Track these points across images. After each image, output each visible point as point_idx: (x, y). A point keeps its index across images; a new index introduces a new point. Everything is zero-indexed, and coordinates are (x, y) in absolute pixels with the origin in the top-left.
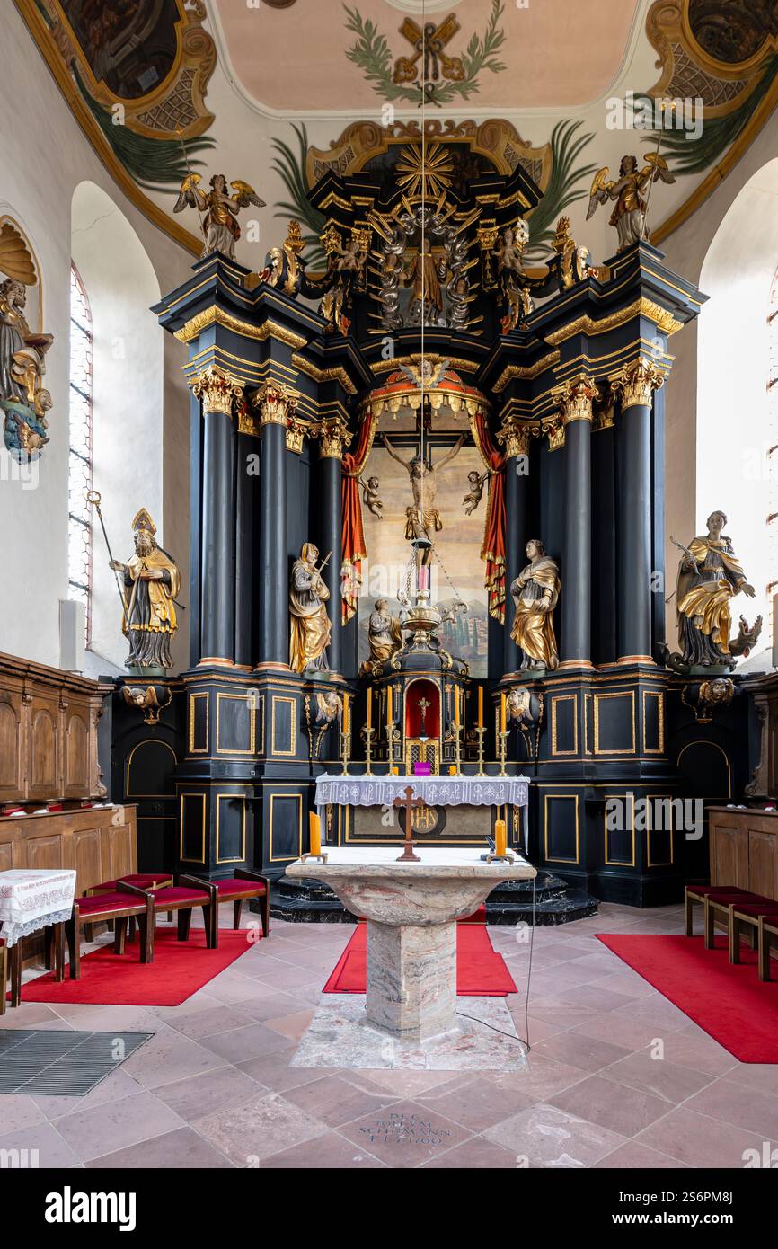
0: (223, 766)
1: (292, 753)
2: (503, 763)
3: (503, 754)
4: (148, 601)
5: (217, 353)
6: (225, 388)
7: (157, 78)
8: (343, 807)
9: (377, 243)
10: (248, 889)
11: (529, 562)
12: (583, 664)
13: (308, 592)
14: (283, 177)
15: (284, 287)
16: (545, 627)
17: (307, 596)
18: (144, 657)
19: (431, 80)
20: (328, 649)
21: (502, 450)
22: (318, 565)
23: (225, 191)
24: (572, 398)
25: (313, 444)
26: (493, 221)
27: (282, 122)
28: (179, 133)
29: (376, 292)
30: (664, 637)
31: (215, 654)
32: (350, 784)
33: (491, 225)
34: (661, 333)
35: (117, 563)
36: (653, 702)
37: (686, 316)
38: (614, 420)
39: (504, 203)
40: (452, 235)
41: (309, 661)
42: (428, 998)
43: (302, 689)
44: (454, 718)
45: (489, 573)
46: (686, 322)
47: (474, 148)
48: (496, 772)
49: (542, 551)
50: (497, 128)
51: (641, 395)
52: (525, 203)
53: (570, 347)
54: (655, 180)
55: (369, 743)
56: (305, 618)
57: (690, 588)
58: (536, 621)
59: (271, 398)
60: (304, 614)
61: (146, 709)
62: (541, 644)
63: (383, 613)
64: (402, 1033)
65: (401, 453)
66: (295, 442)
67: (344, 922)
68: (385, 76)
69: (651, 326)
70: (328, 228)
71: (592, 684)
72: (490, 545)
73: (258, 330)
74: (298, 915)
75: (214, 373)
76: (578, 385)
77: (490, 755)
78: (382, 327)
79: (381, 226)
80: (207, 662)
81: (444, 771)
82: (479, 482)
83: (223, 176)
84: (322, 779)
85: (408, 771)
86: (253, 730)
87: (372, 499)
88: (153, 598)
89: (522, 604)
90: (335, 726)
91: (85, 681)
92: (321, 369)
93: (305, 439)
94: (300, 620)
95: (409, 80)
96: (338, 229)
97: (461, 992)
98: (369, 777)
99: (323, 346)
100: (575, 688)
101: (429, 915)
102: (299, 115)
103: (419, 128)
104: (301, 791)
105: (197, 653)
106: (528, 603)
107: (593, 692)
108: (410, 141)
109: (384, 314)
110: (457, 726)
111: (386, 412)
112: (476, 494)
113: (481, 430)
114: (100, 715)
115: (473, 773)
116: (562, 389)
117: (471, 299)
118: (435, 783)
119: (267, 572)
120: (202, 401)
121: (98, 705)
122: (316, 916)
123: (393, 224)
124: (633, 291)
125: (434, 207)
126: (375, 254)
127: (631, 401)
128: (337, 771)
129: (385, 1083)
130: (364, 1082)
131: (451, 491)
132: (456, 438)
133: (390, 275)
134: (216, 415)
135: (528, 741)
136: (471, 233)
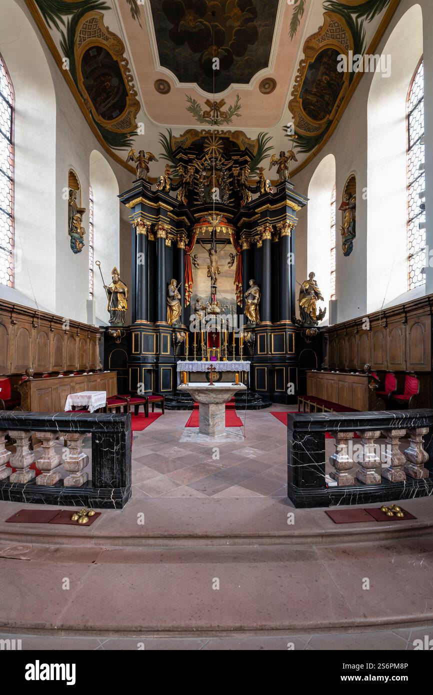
0: (145, 358)
1: (169, 353)
2: (242, 357)
3: (242, 354)
4: (117, 300)
5: (142, 213)
6: (144, 225)
7: (119, 113)
8: (187, 372)
9: (197, 171)
10: (157, 398)
11: (250, 287)
12: (268, 323)
13: (173, 296)
14: (163, 145)
15: (165, 190)
16: (256, 310)
17: (173, 298)
18: (116, 319)
19: (216, 118)
20: (180, 317)
21: (241, 246)
22: (177, 287)
23: (144, 156)
24: (264, 232)
25: (175, 243)
26: (238, 165)
27: (163, 128)
28: (125, 131)
29: (196, 189)
30: (295, 314)
31: (141, 319)
32: (189, 364)
33: (237, 167)
34: (294, 211)
35: (106, 286)
36: (291, 336)
37: (302, 205)
38: (279, 239)
39: (241, 159)
40: (223, 169)
41: (174, 321)
42: (217, 424)
43: (172, 331)
44: (225, 341)
45: (237, 290)
46: (302, 207)
47: (231, 139)
48: (239, 360)
49: (254, 283)
50: (238, 134)
51: (287, 232)
52: (249, 159)
53: (264, 214)
54: (291, 160)
55: (195, 349)
56: (172, 306)
57: (304, 297)
58: (253, 308)
59: (161, 229)
60: (172, 304)
61: (117, 338)
62: (254, 316)
63: (200, 303)
64: (210, 435)
65: (205, 245)
66: (168, 243)
67: (188, 410)
68: (200, 116)
69: (290, 209)
70: (179, 166)
71: (271, 330)
72: (237, 279)
73: (156, 205)
74: (173, 408)
75: (141, 220)
76: (266, 227)
77: (237, 354)
78: (199, 201)
79: (198, 165)
80: (139, 322)
81: (221, 359)
82: (233, 257)
83: (143, 151)
84: (179, 362)
85: (209, 359)
86: (155, 345)
87: (195, 262)
88: (119, 299)
89: (248, 301)
90: (183, 343)
91: (96, 328)
92: (177, 217)
93: (172, 242)
94: (171, 307)
95: (208, 117)
96: (183, 166)
97: (226, 426)
98: (195, 362)
99: (179, 209)
100: (265, 331)
101: (217, 400)
102: (169, 126)
103: (212, 132)
104: (171, 366)
105: (135, 319)
106: (250, 301)
107: (271, 332)
108: (209, 136)
109: (199, 196)
110: (226, 344)
111: (201, 233)
112: (232, 261)
113: (234, 239)
114: (100, 340)
115: (231, 360)
116: (261, 228)
117: (230, 192)
118: (219, 364)
119: (159, 290)
120: (136, 229)
121: (99, 337)
122: (179, 408)
123: (202, 164)
124: (284, 197)
125: (217, 159)
126: (196, 175)
127: (284, 234)
128: (184, 359)
129: (206, 444)
130: (200, 445)
131: (223, 259)
132: (225, 241)
133: (201, 182)
134: (141, 235)
135: (250, 349)
136: (230, 169)
